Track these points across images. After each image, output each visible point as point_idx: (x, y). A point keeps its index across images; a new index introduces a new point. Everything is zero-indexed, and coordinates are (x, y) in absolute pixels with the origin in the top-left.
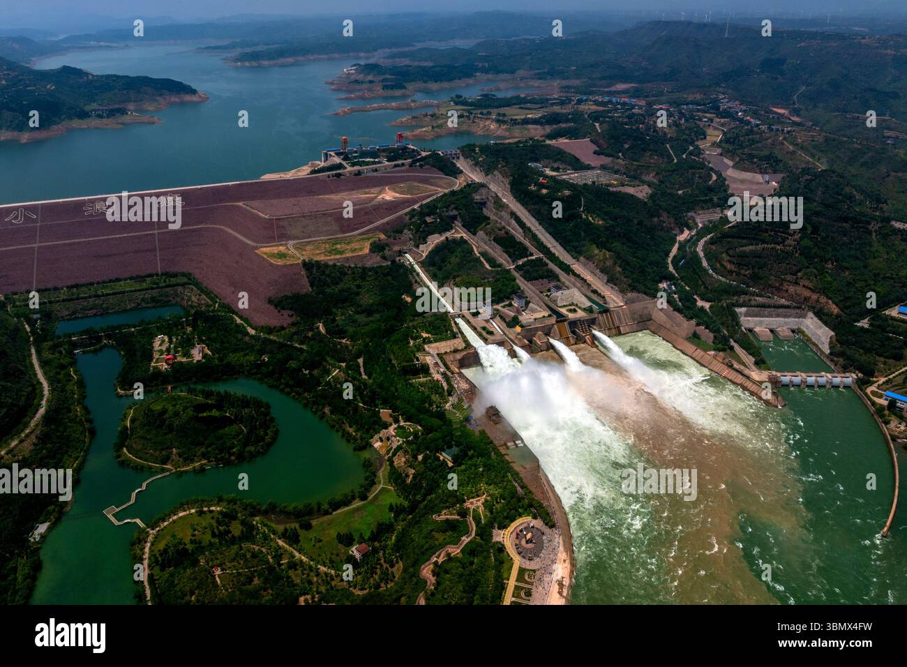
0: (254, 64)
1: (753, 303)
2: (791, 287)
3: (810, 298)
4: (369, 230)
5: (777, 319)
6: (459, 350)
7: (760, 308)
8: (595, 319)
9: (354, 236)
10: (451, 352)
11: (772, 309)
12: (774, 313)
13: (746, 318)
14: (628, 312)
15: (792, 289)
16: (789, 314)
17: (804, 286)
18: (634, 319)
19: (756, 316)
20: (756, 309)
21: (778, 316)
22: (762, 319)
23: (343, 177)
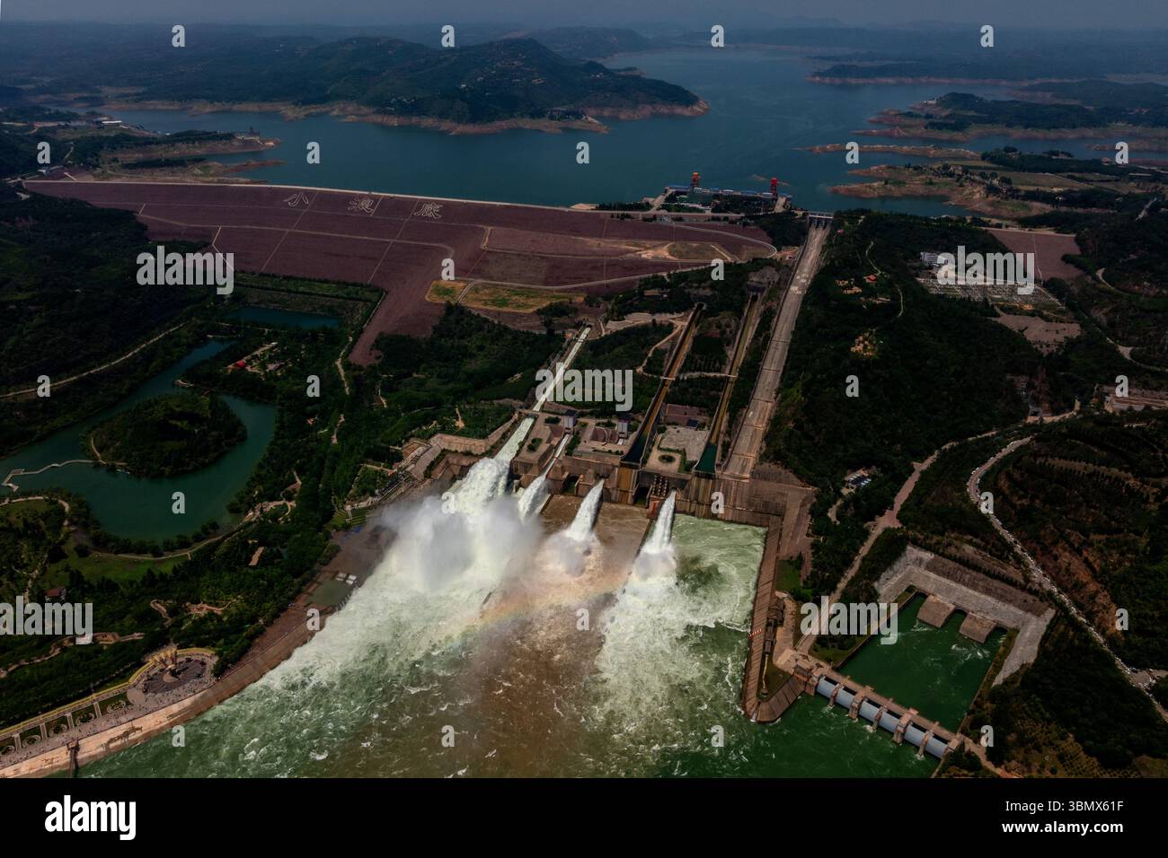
0: (838, 81)
1: (952, 550)
2: (1067, 554)
3: (1085, 585)
4: (576, 288)
5: (983, 596)
6: (472, 454)
7: (957, 565)
8: (686, 481)
9: (552, 291)
10: (462, 452)
11: (982, 576)
12: (981, 583)
13: (927, 573)
14: (746, 489)
15: (1065, 558)
16: (1009, 597)
17: (1086, 561)
18: (750, 504)
19: (948, 575)
20: (951, 564)
21: (988, 591)
22: (954, 584)
23: (629, 220)
